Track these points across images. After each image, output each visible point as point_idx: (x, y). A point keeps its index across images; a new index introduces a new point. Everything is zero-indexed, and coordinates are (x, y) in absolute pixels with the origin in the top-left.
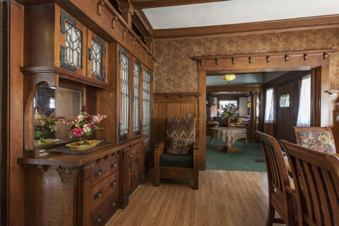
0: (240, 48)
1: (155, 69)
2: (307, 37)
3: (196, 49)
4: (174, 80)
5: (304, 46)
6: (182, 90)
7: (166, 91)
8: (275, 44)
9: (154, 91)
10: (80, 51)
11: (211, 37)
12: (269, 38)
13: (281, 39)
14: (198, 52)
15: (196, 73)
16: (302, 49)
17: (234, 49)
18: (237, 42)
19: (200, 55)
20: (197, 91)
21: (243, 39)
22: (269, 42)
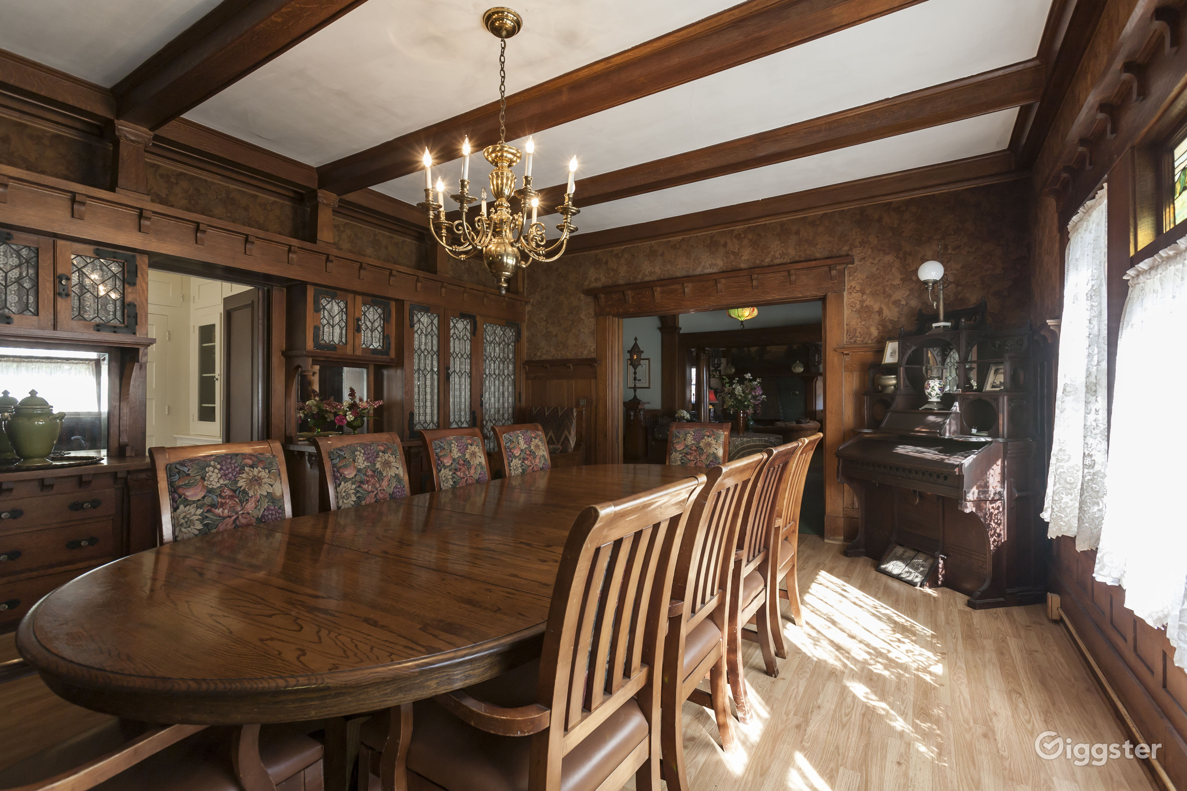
0: (669, 266)
1: (527, 317)
2: (797, 233)
3: (592, 274)
4: (556, 336)
5: (792, 252)
6: (570, 354)
7: (545, 357)
8: (733, 253)
9: (525, 358)
10: (344, 324)
11: (617, 249)
12: (722, 242)
13: (745, 242)
14: (597, 280)
15: (593, 321)
16: (787, 260)
17: (657, 270)
18: (662, 255)
19: (599, 285)
20: (593, 355)
21: (674, 247)
22: (722, 250)
